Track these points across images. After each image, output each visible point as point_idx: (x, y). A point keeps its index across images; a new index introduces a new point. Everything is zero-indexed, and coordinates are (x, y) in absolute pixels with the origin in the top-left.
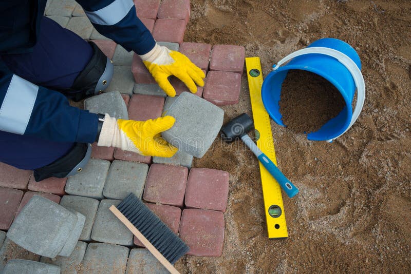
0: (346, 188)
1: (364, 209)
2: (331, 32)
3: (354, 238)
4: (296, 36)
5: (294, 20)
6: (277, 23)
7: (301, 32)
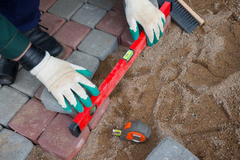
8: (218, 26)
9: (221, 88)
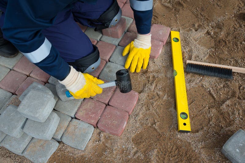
0: (207, 120)
1: (214, 135)
2: (229, 30)
3: (202, 149)
4: (205, 28)
5: (208, 19)
6: (197, 19)
7: (210, 27)
8: (199, 39)
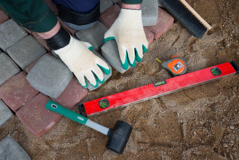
8: (207, 47)
9: (186, 109)
